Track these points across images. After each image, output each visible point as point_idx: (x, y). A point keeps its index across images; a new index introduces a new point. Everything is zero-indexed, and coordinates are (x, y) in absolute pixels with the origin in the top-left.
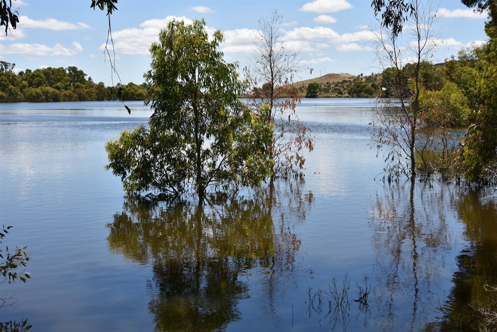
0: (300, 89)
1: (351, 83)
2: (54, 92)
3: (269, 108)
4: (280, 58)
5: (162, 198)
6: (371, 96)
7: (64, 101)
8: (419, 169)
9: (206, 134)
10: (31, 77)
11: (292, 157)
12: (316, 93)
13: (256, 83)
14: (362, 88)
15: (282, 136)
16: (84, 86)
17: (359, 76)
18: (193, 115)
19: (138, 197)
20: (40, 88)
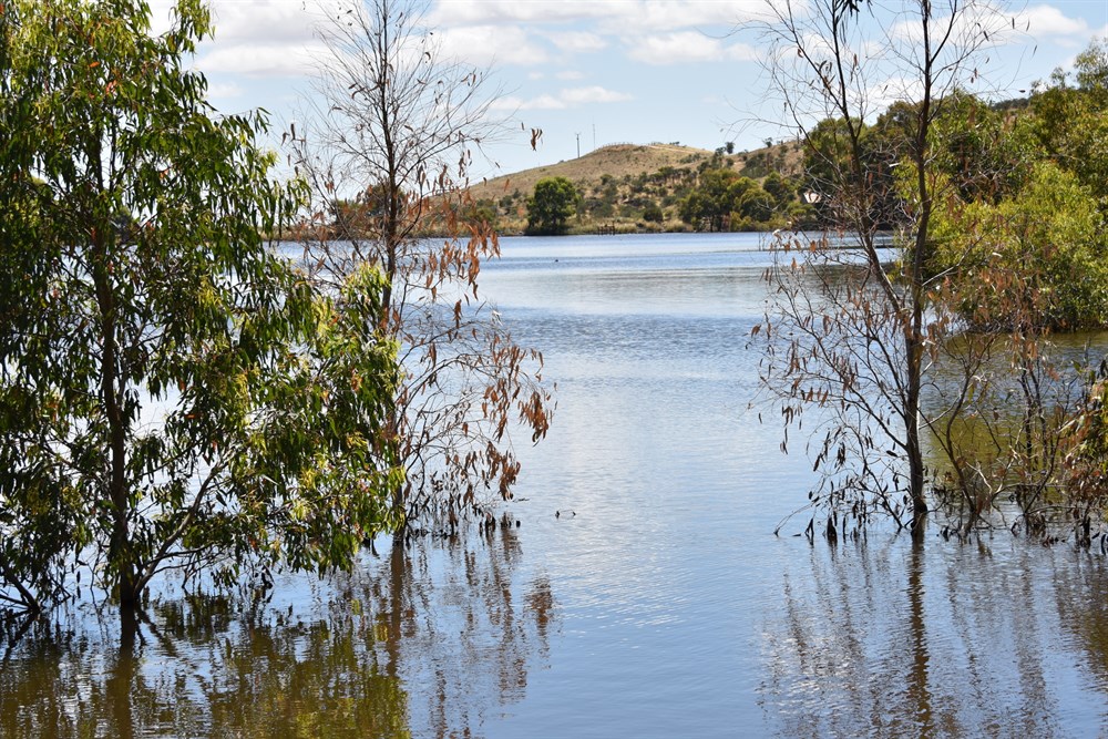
0: (506, 203)
1: (690, 180)
3: (383, 278)
4: (419, 93)
6: (765, 225)
8: (937, 491)
9: (146, 380)
11: (471, 459)
12: (563, 216)
13: (330, 186)
14: (731, 198)
15: (432, 379)
17: (720, 151)
18: (94, 310)
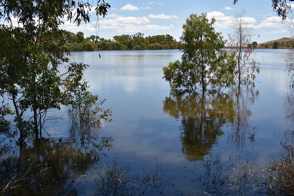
2: (160, 45)
4: (245, 30)
5: (187, 91)
7: (164, 49)
9: (207, 64)
10: (150, 39)
12: (277, 46)
16: (173, 43)
19: (176, 91)
20: (154, 44)
